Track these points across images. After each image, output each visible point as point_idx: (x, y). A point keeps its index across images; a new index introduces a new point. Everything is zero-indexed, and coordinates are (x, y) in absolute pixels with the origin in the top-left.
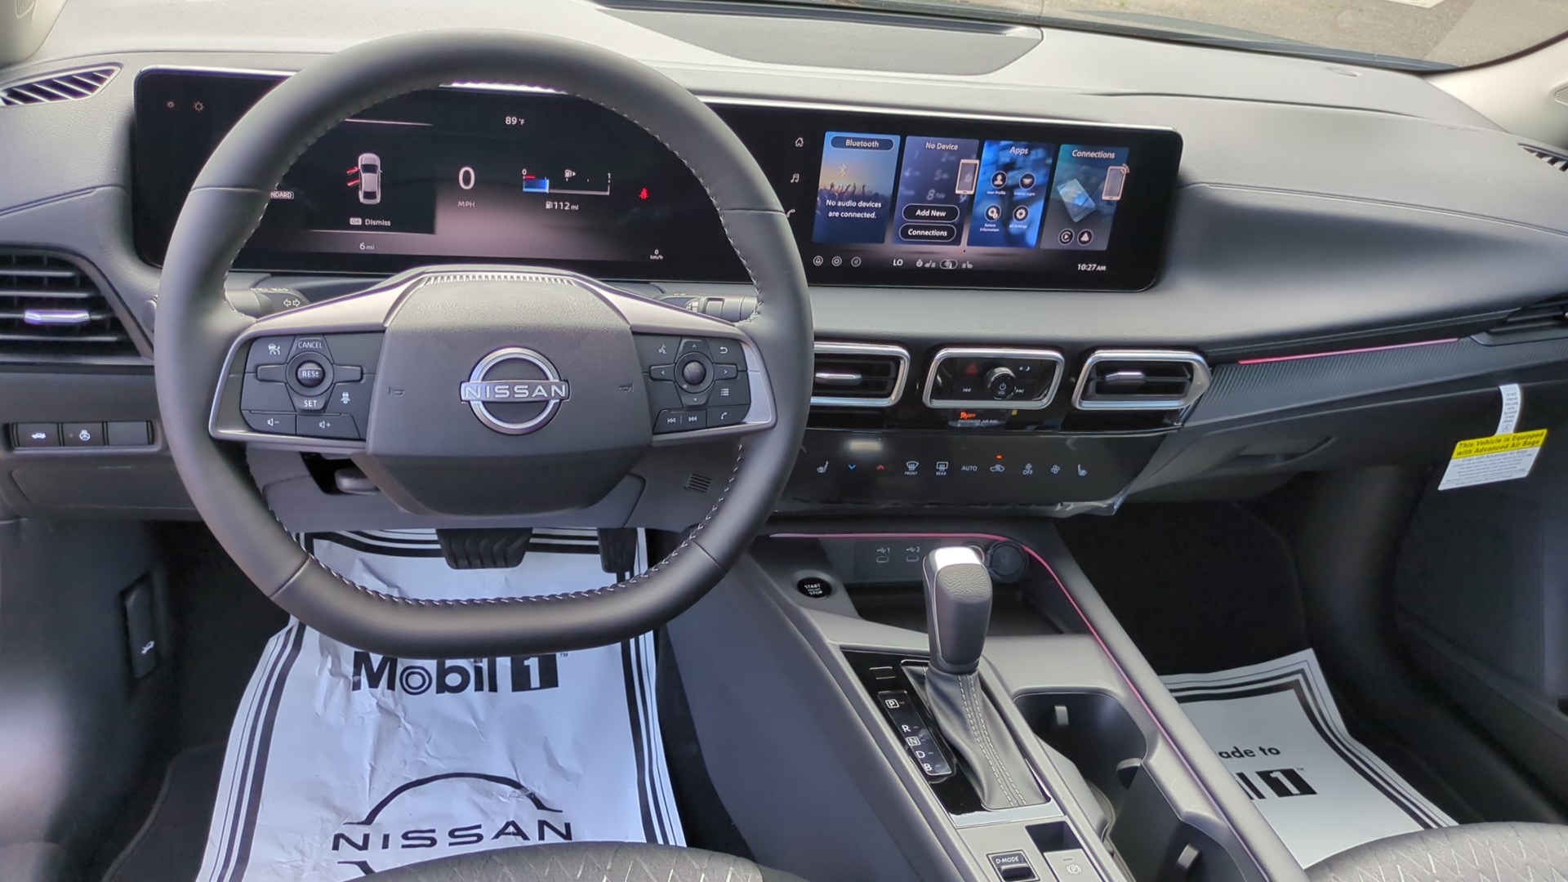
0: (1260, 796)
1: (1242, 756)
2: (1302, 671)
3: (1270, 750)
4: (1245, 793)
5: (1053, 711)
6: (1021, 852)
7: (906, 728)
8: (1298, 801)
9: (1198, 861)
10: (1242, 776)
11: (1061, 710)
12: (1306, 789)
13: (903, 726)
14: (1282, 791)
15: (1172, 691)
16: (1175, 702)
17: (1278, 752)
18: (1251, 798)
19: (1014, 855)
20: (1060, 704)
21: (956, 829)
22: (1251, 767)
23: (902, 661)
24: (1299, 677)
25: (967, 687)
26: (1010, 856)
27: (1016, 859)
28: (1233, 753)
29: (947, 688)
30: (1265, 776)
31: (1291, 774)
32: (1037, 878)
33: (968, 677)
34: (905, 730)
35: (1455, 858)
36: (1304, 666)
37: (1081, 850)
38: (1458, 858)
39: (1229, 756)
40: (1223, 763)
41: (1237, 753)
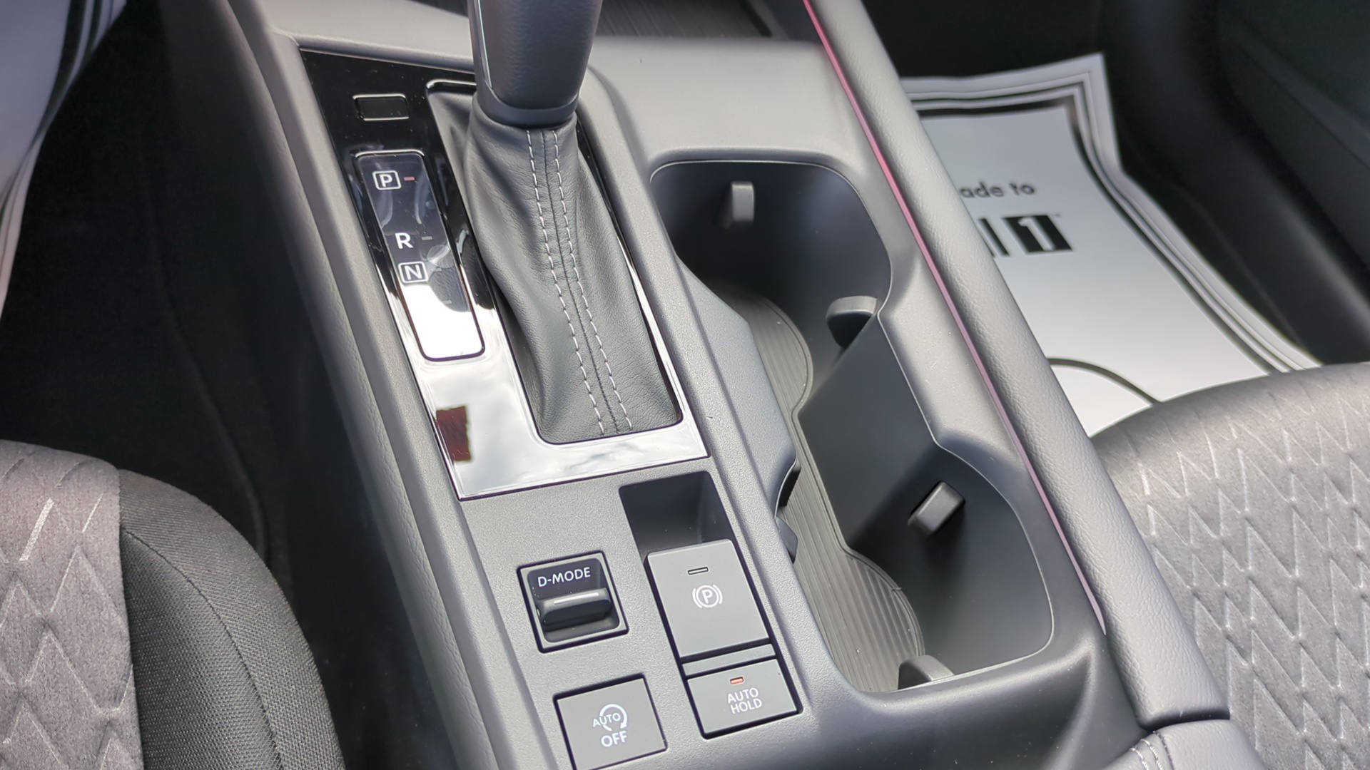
0: (1005, 252)
1: (987, 194)
2: (1081, 84)
3: (1024, 187)
4: (987, 250)
5: (725, 196)
6: (599, 556)
7: (403, 240)
8: (1050, 259)
9: (955, 521)
10: (985, 222)
11: (743, 193)
12: (1060, 243)
13: (398, 235)
14: (1031, 245)
15: (914, 101)
16: (916, 116)
17: (1032, 191)
18: (992, 254)
19: (581, 565)
20: (742, 179)
21: (458, 500)
22: (997, 209)
23: (430, 84)
24: (1076, 91)
25: (543, 156)
26: (572, 567)
27: (586, 572)
28: (978, 190)
29: (506, 157)
30: (1013, 222)
31: (1045, 222)
32: (621, 627)
33: (550, 135)
34: (400, 243)
35: (1319, 434)
36: (1084, 77)
37: (730, 542)
38: (1324, 436)
39: (971, 195)
40: (963, 202)
41: (983, 190)
